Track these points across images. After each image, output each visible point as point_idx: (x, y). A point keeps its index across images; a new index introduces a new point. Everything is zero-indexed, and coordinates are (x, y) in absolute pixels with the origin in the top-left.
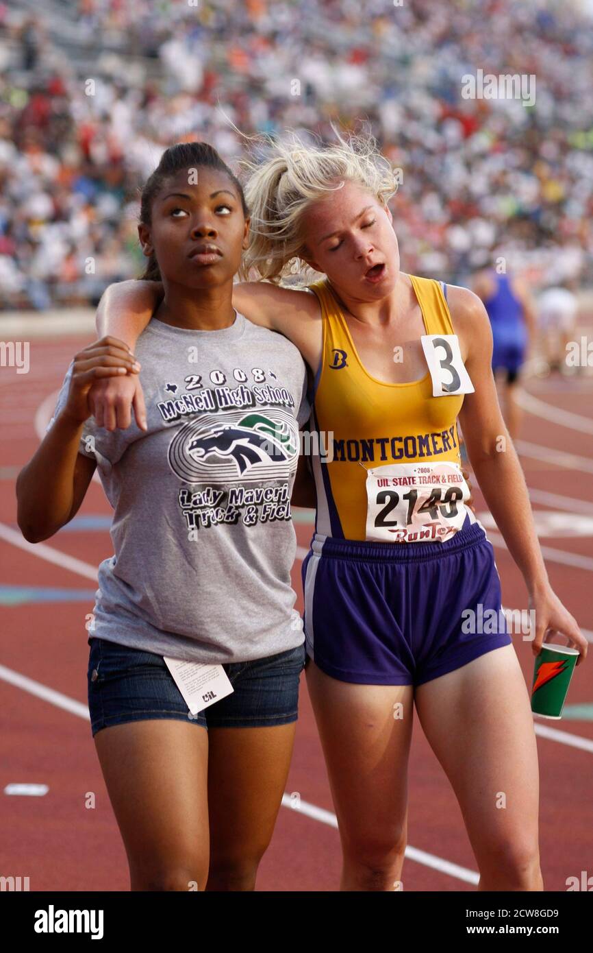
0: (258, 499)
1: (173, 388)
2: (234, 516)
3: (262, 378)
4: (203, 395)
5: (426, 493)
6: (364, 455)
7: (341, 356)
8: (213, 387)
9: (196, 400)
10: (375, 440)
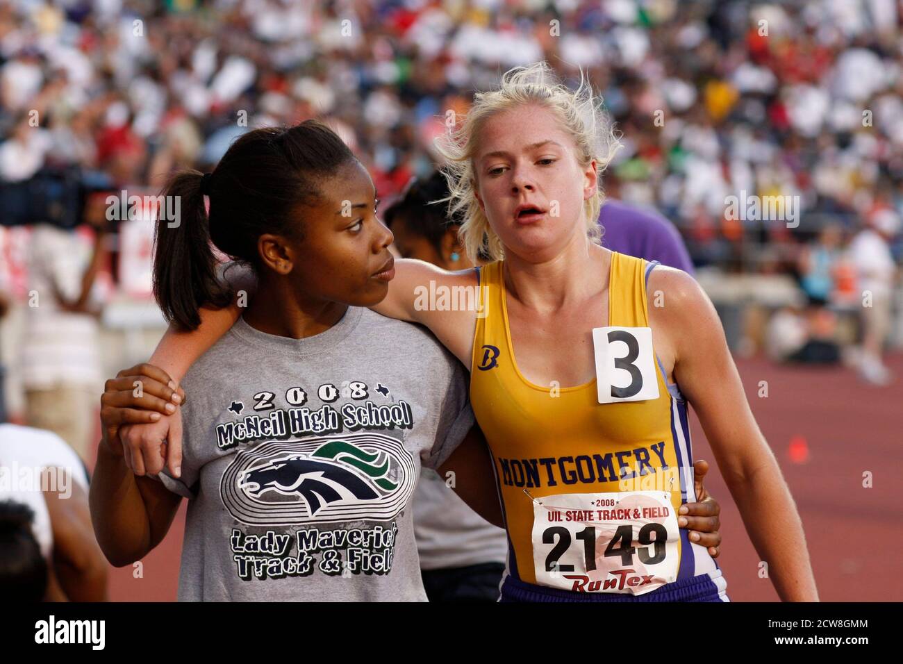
0: (339, 542)
1: (237, 408)
2: (308, 564)
3: (363, 394)
4: (273, 418)
5: (609, 531)
6: (529, 479)
7: (491, 354)
8: (287, 407)
9: (262, 423)
10: (538, 461)
